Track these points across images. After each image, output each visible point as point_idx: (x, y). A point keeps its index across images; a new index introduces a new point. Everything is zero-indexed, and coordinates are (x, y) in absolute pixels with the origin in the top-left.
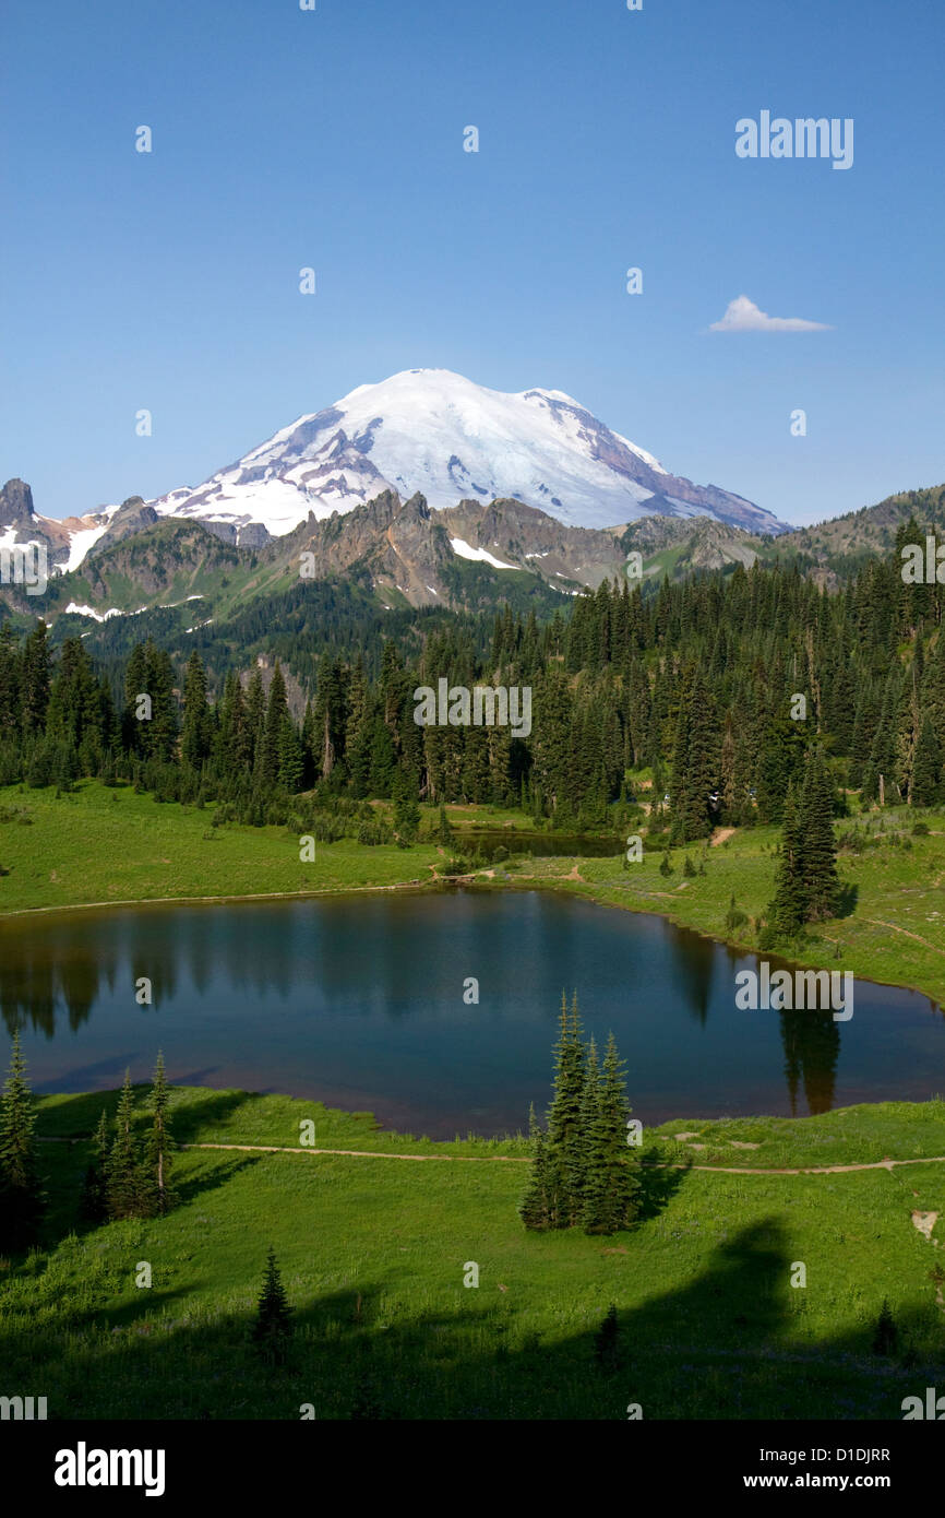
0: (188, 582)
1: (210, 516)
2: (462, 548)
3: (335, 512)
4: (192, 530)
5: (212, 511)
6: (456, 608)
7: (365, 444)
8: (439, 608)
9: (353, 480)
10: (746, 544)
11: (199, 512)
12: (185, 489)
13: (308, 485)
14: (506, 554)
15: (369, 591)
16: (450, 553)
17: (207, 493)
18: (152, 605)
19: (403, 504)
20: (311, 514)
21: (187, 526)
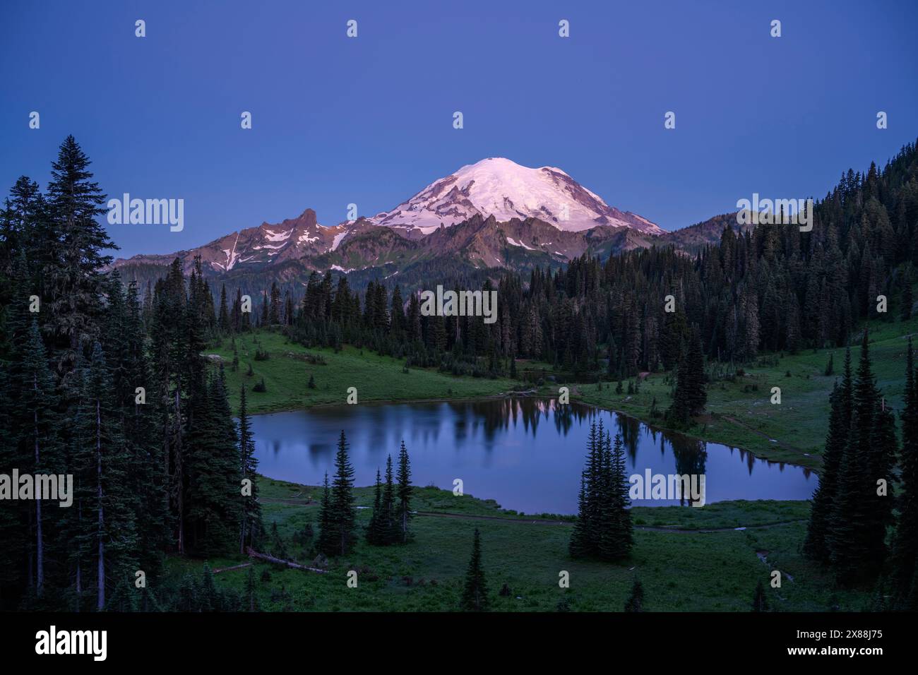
0: (386, 255)
1: (395, 225)
2: (511, 241)
3: (453, 224)
4: (387, 232)
5: (395, 223)
6: (509, 267)
7: (465, 192)
8: (501, 268)
9: (461, 209)
10: (645, 239)
11: (390, 223)
12: (384, 213)
13: (440, 211)
14: (532, 243)
15: (467, 260)
16: (506, 242)
17: (394, 215)
18: (369, 266)
19: (484, 220)
20: (442, 224)
21: (385, 230)
